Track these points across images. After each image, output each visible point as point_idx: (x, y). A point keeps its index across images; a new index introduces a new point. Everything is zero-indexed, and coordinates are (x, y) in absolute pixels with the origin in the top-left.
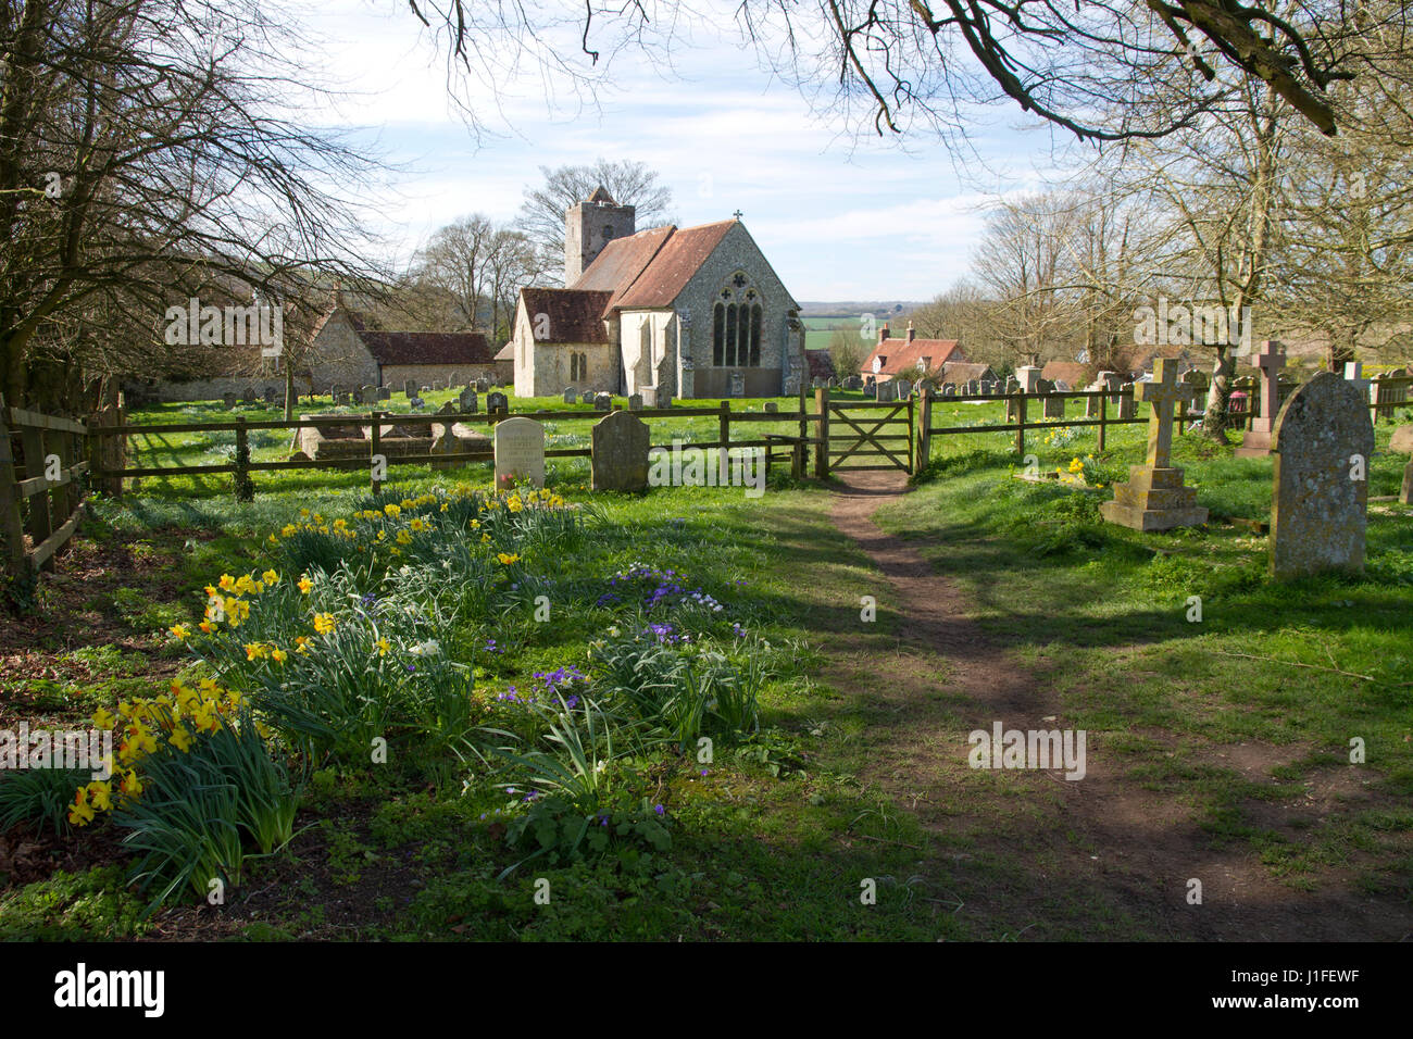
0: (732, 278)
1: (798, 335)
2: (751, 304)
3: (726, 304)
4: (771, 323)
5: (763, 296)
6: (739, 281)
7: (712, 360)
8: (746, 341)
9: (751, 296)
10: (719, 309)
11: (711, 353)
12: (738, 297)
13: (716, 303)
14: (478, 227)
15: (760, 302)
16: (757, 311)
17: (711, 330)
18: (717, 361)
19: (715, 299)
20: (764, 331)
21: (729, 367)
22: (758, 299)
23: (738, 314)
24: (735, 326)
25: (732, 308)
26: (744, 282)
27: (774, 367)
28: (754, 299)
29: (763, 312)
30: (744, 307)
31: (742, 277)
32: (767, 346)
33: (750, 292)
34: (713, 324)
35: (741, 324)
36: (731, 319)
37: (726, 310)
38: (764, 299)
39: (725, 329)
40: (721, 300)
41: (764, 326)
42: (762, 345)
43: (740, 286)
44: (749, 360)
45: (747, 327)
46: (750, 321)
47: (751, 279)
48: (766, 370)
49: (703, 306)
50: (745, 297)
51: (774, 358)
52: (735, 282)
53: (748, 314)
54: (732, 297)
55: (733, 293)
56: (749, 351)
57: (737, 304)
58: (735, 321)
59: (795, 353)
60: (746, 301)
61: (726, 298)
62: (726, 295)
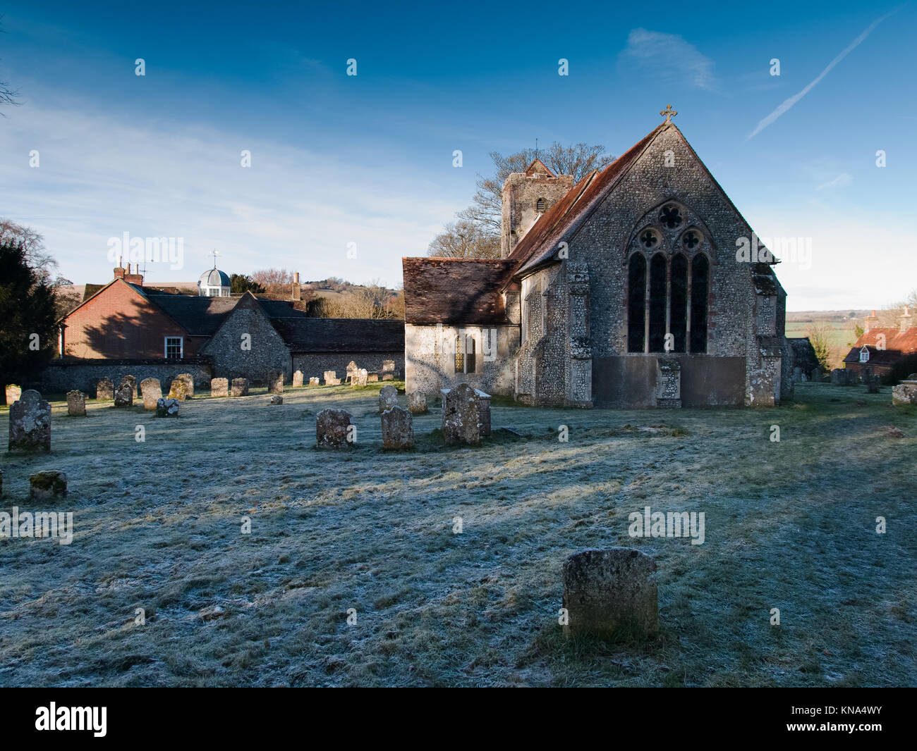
0: (655, 214)
2: (691, 253)
3: (648, 254)
5: (712, 241)
6: (671, 218)
7: (624, 342)
8: (683, 314)
9: (691, 241)
10: (637, 260)
11: (624, 331)
12: (664, 243)
13: (631, 253)
15: (707, 250)
16: (701, 265)
17: (623, 295)
18: (635, 345)
19: (629, 247)
20: (713, 296)
21: (654, 354)
22: (703, 245)
23: (668, 270)
24: (664, 290)
25: (658, 260)
26: (679, 220)
27: (732, 354)
28: (696, 247)
29: (712, 268)
30: (679, 258)
31: (676, 211)
32: (721, 320)
33: (691, 234)
34: (626, 287)
35: (673, 285)
36: (658, 279)
37: (648, 264)
38: (714, 246)
39: (648, 294)
40: (641, 247)
41: (713, 289)
42: (711, 319)
43: (671, 226)
44: (688, 343)
45: (684, 290)
46: (689, 282)
47: (691, 214)
48: (718, 359)
49: (611, 258)
50: (680, 243)
51: (731, 340)
52: (662, 220)
53: (686, 269)
54: (658, 244)
55: (659, 238)
56: (688, 329)
57: (666, 252)
58: (663, 280)
59: (769, 330)
60: (681, 248)
61: (649, 245)
62: (649, 241)
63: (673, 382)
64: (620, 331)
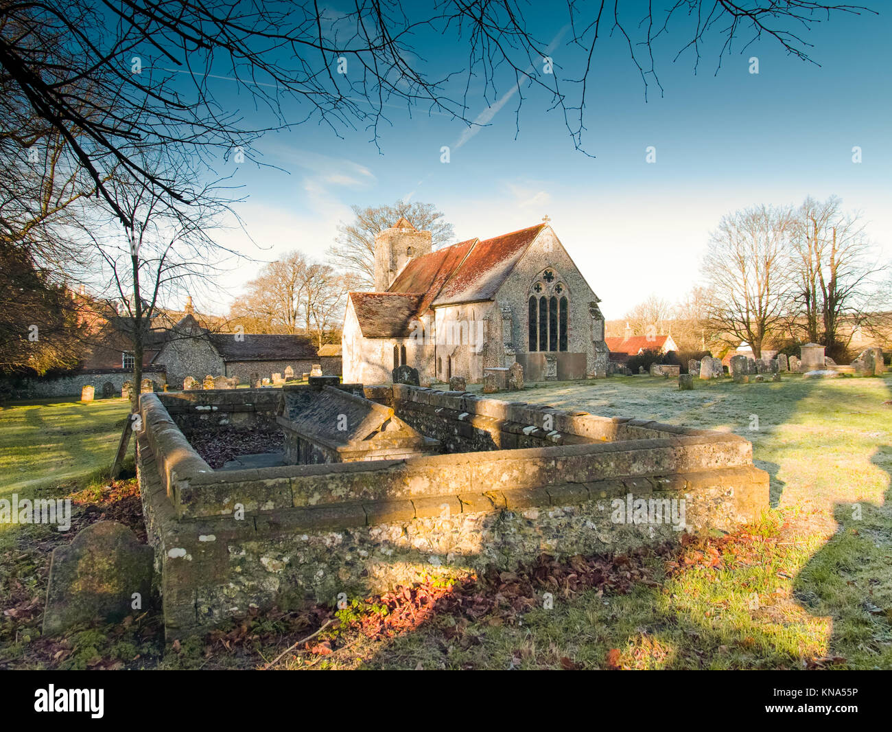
0: (541, 275)
1: (600, 321)
2: (559, 297)
3: (538, 297)
4: (577, 313)
5: (569, 290)
6: (549, 277)
7: (527, 346)
8: (556, 329)
9: (559, 289)
10: (533, 300)
11: (527, 339)
12: (546, 291)
13: (530, 296)
14: (296, 263)
15: (567, 295)
16: (564, 303)
17: (526, 319)
18: (533, 348)
19: (529, 293)
20: (570, 320)
21: (542, 352)
22: (565, 292)
23: (548, 306)
24: (546, 316)
25: (543, 300)
26: (553, 278)
27: (580, 352)
28: (561, 293)
29: (569, 304)
30: (553, 299)
31: (551, 273)
32: (574, 333)
33: (558, 286)
34: (528, 315)
35: (551, 314)
36: (543, 310)
37: (538, 302)
38: (570, 293)
39: (538, 319)
40: (534, 293)
41: (570, 316)
42: (569, 333)
43: (549, 281)
44: (558, 346)
45: (556, 317)
46: (559, 312)
47: (559, 275)
48: (573, 354)
49: (520, 299)
50: (554, 291)
51: (579, 343)
52: (545, 278)
53: (556, 305)
54: (543, 291)
55: (543, 287)
56: (559, 338)
57: (547, 296)
58: (545, 311)
59: (598, 338)
60: (555, 294)
61: (538, 291)
62: (538, 289)
63: (553, 367)
64: (526, 338)
